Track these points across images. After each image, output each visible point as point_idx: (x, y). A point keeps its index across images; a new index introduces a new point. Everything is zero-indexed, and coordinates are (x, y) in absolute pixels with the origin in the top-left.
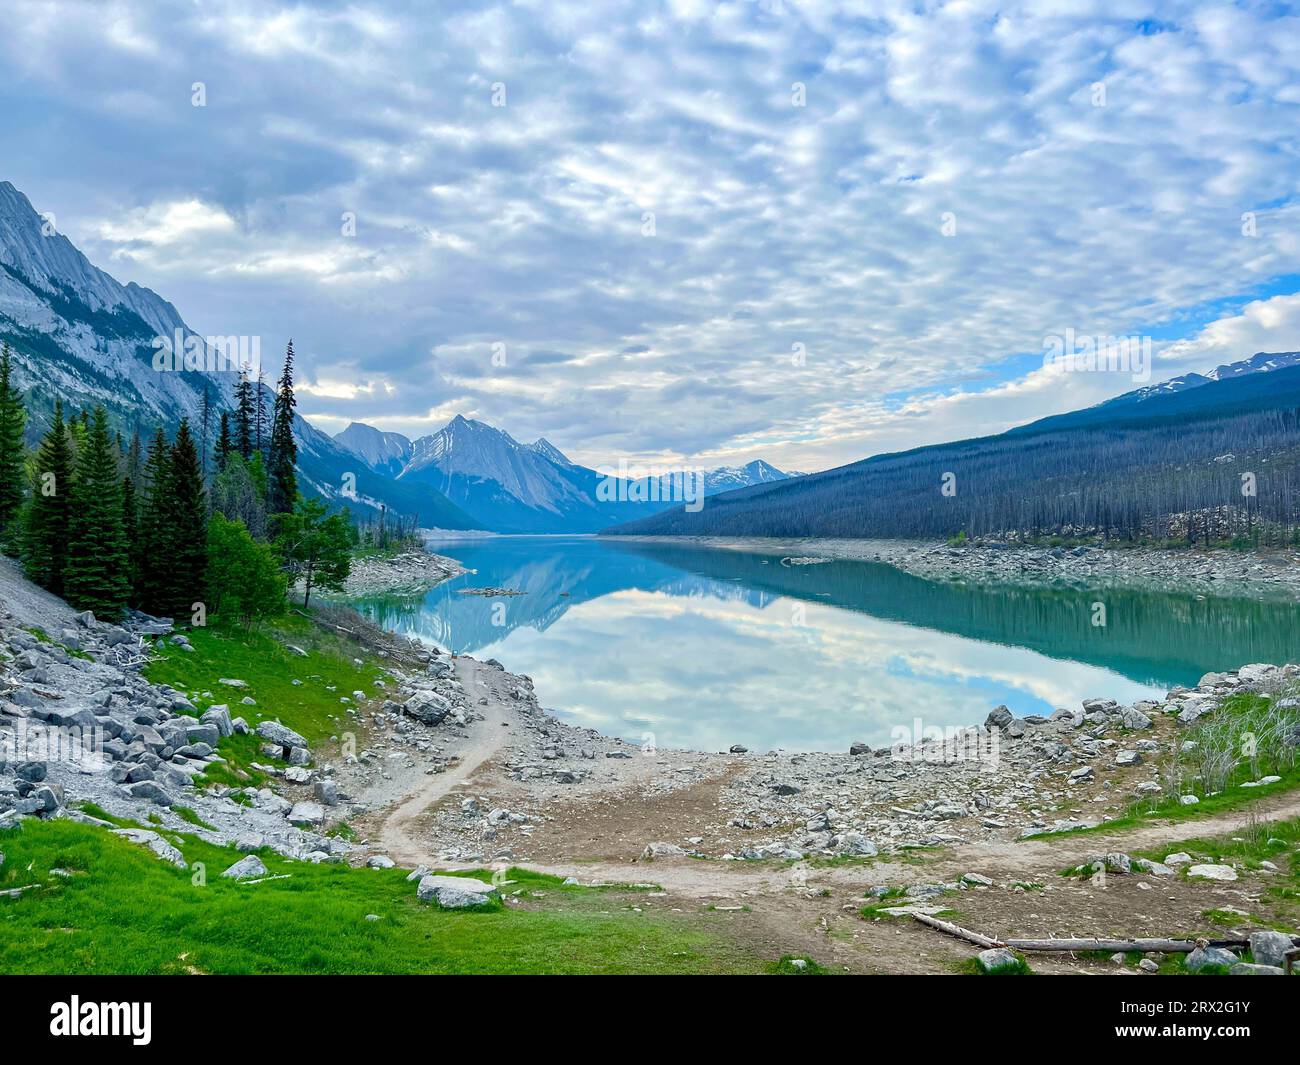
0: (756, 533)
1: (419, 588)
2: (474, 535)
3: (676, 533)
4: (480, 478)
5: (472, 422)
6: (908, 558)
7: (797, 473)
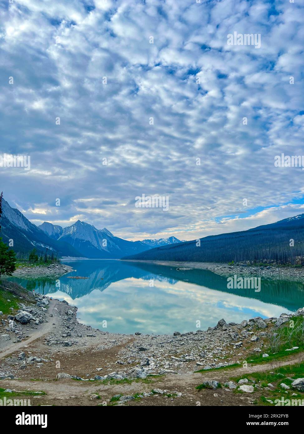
0: (170, 260)
1: (57, 276)
2: (81, 259)
3: (146, 259)
4: (84, 240)
5: (83, 222)
6: (216, 269)
7: (185, 241)
